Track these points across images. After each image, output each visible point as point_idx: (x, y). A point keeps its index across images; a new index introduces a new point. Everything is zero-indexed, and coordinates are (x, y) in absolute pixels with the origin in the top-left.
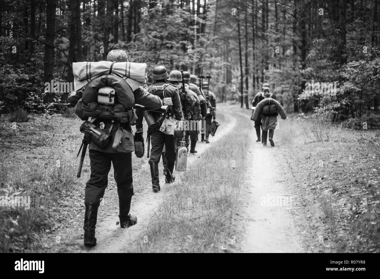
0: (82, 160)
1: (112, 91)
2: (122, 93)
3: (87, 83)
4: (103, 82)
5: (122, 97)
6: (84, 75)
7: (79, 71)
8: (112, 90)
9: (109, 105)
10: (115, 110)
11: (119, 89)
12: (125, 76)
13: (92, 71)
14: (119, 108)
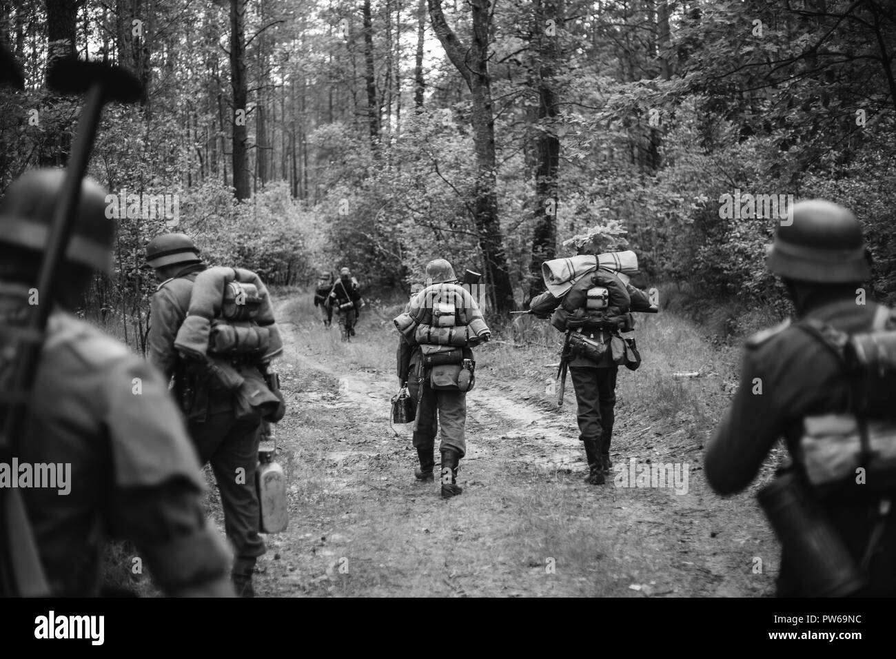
0: (563, 382)
1: (605, 292)
2: (618, 293)
3: (571, 286)
4: (593, 282)
5: (618, 297)
6: (567, 275)
7: (561, 272)
8: (604, 290)
9: (601, 309)
10: (609, 314)
11: (615, 288)
12: (616, 270)
13: (576, 270)
14: (613, 311)
